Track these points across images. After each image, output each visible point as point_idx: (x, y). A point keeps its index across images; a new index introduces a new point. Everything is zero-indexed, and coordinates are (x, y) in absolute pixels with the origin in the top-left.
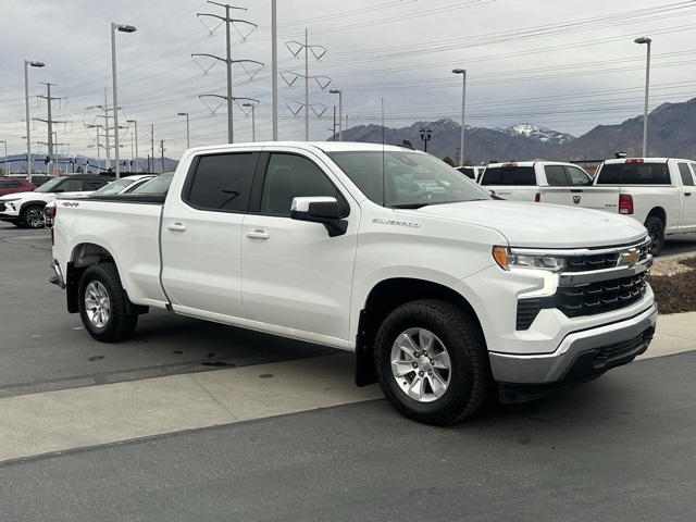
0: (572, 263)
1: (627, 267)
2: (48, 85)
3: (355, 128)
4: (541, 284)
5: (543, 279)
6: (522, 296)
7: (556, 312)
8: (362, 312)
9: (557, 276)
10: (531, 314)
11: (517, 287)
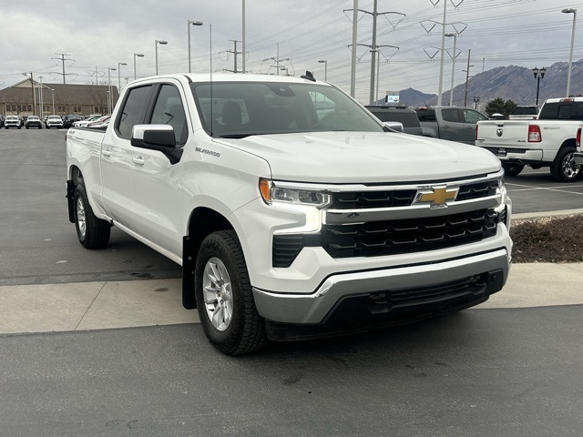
0: (341, 199)
1: (429, 206)
2: (235, 42)
3: (495, 70)
4: (301, 220)
5: (305, 215)
6: (277, 232)
7: (320, 251)
8: (185, 238)
9: (324, 213)
10: (293, 252)
11: (273, 222)
